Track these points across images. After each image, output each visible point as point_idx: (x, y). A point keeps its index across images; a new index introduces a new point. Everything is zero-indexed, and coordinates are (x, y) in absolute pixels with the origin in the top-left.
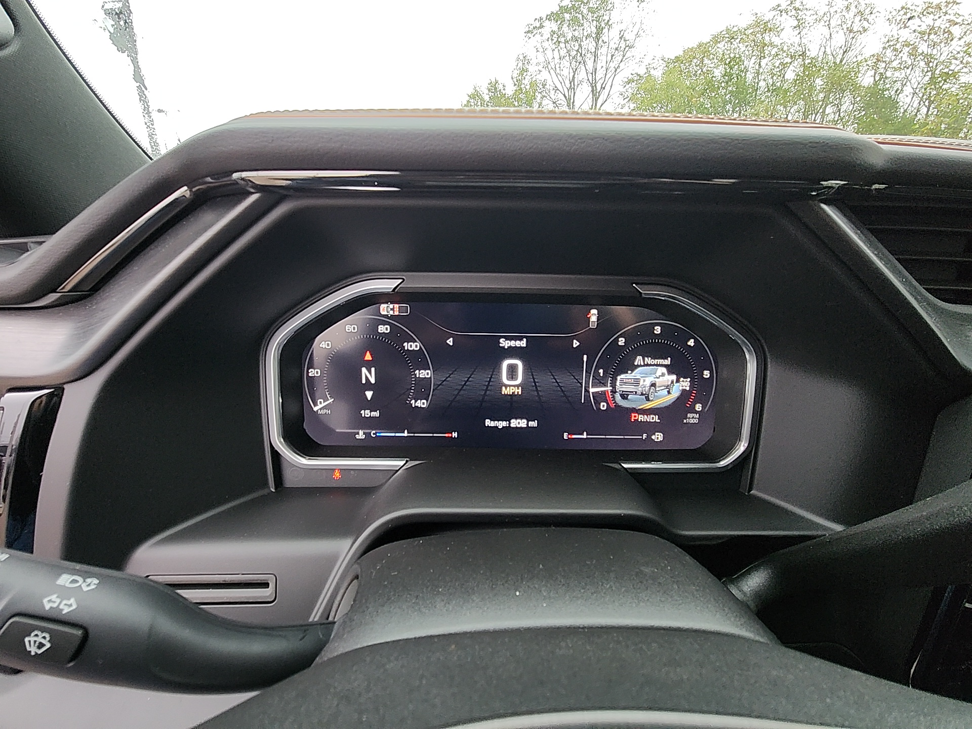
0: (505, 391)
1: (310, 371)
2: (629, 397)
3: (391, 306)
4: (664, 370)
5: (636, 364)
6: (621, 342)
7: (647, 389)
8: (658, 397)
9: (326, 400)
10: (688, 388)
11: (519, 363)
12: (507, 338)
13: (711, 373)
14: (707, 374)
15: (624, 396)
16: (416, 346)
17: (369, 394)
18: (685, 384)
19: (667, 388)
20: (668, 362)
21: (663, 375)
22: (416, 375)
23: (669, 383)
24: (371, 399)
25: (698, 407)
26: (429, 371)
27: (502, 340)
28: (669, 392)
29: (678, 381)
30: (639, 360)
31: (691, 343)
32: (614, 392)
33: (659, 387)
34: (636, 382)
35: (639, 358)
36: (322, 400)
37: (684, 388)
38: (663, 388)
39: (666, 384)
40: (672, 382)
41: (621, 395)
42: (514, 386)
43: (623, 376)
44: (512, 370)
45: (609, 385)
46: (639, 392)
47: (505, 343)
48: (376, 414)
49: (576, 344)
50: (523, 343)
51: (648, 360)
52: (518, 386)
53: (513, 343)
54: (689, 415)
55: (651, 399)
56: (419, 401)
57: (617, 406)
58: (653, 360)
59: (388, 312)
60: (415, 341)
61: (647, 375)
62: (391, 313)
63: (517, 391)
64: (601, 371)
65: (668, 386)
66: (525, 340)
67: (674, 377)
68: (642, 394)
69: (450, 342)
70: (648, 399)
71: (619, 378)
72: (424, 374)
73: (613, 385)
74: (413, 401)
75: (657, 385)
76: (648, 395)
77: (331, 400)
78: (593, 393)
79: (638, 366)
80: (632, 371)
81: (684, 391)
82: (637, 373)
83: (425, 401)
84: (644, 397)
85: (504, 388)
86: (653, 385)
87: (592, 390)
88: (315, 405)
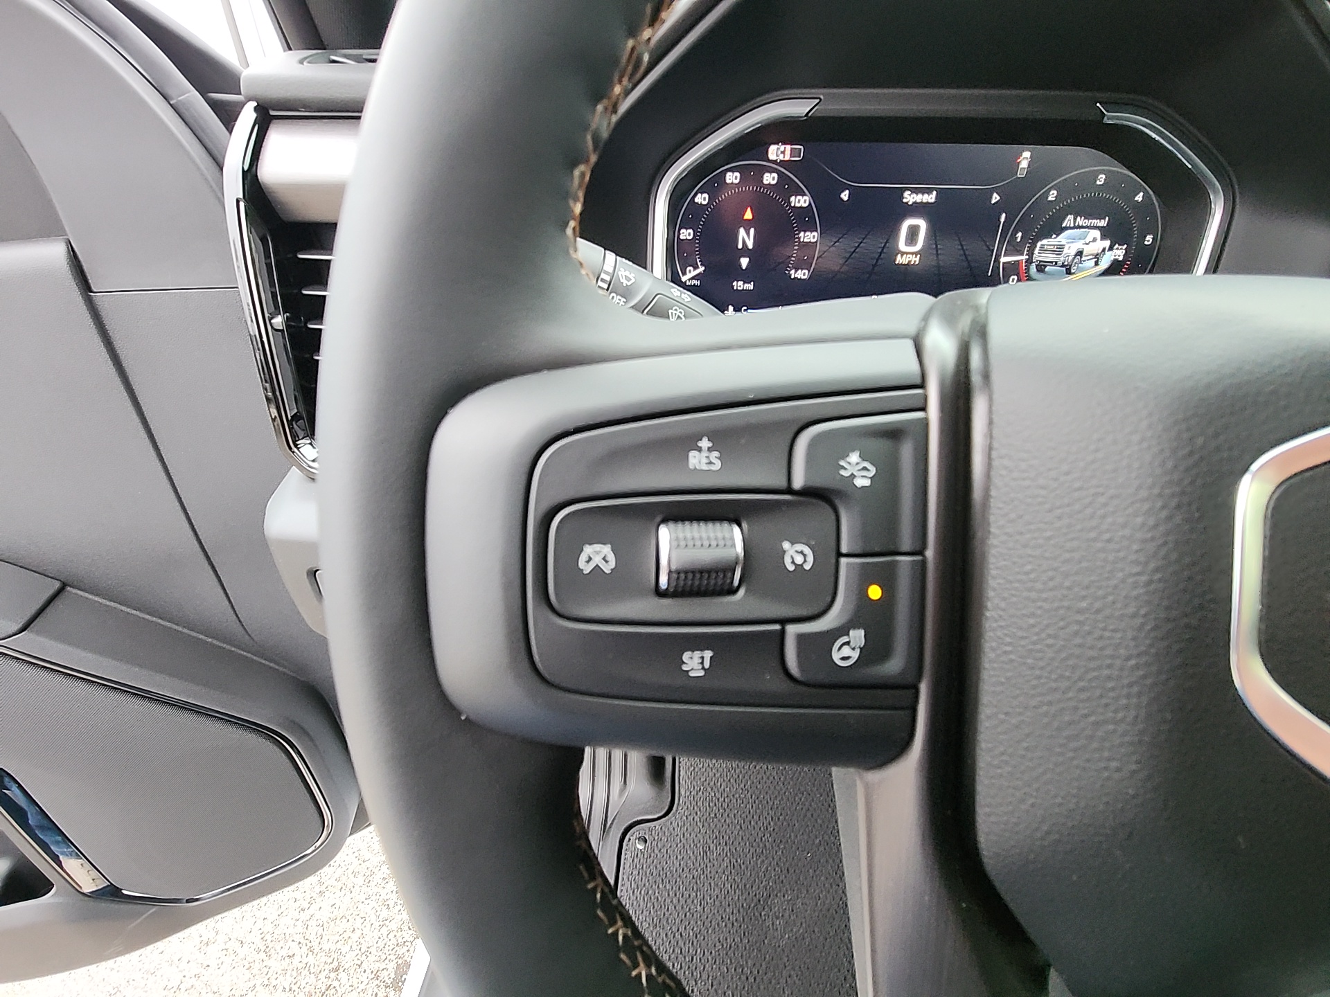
0: (900, 260)
1: (682, 231)
2: (1047, 269)
3: (782, 148)
4: (1097, 233)
5: (1064, 225)
6: (1052, 196)
7: (1071, 258)
8: (1083, 270)
9: (696, 267)
10: (1121, 258)
11: (922, 224)
12: (913, 191)
13: (1155, 239)
14: (1149, 239)
15: (1041, 268)
16: (805, 202)
17: (744, 262)
18: (1119, 252)
19: (1095, 258)
20: (1103, 223)
21: (1095, 240)
22: (799, 238)
23: (1100, 251)
24: (746, 269)
26: (815, 234)
27: (906, 194)
28: (1097, 264)
29: (1111, 248)
30: (1069, 221)
31: (1139, 198)
32: (1029, 262)
33: (1085, 256)
34: (1059, 250)
35: (1071, 217)
36: (691, 268)
37: (1117, 257)
38: (1091, 257)
39: (1096, 252)
40: (1104, 250)
41: (1037, 266)
42: (912, 253)
43: (1045, 242)
44: (913, 233)
45: (1025, 253)
46: (1060, 263)
47: (909, 198)
48: (750, 286)
49: (995, 198)
50: (931, 198)
51: (1081, 221)
52: (915, 254)
53: (919, 198)
55: (1073, 271)
56: (800, 271)
57: (1031, 280)
58: (1086, 221)
59: (777, 156)
60: (803, 194)
61: (1074, 239)
62: (781, 157)
63: (914, 259)
64: (1019, 235)
65: (1097, 255)
66: (935, 193)
67: (1107, 243)
68: (1063, 266)
69: (845, 196)
70: (1069, 271)
71: (1039, 244)
72: (809, 237)
73: (1031, 254)
74: (793, 272)
75: (1084, 253)
76: (1071, 266)
77: (701, 269)
78: (1004, 263)
79: (1066, 228)
80: (1058, 235)
81: (1115, 261)
82: (1062, 238)
83: (806, 272)
84: (1064, 269)
85: (899, 256)
86: (1080, 253)
87: (1003, 259)
88: (684, 274)
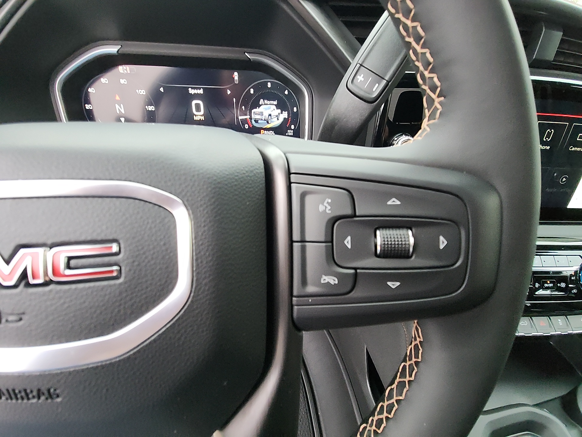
0: (195, 118)
1: (86, 106)
2: (259, 121)
3: (124, 67)
4: (274, 107)
5: (260, 103)
6: (252, 91)
7: (267, 117)
8: (273, 122)
10: (287, 117)
11: (200, 103)
12: (192, 88)
13: (297, 108)
14: (295, 109)
15: (256, 121)
16: (143, 92)
17: (122, 120)
18: (285, 115)
19: (277, 117)
20: (276, 103)
21: (274, 110)
22: (146, 109)
23: (278, 115)
25: (293, 127)
26: (153, 107)
27: (190, 89)
28: (278, 119)
29: (282, 113)
30: (262, 101)
31: (286, 92)
32: (251, 119)
33: (273, 116)
34: (261, 114)
38: (275, 117)
39: (276, 115)
40: (279, 114)
41: (255, 121)
42: (200, 115)
44: (198, 107)
45: (248, 115)
46: (263, 119)
47: (191, 91)
49: (229, 92)
50: (201, 91)
51: (266, 102)
52: (202, 116)
53: (196, 91)
54: (288, 131)
55: (269, 122)
57: (253, 126)
58: (268, 101)
59: (123, 70)
61: (266, 109)
62: (125, 71)
63: (202, 118)
64: (243, 107)
65: (277, 116)
66: (202, 89)
67: (279, 111)
68: (265, 120)
69: (162, 90)
70: (268, 122)
71: (253, 111)
72: (150, 108)
73: (250, 115)
75: (272, 115)
76: (268, 120)
78: (241, 119)
79: (261, 105)
80: (259, 107)
81: (285, 118)
82: (261, 109)
84: (266, 121)
85: (194, 116)
86: (270, 115)
